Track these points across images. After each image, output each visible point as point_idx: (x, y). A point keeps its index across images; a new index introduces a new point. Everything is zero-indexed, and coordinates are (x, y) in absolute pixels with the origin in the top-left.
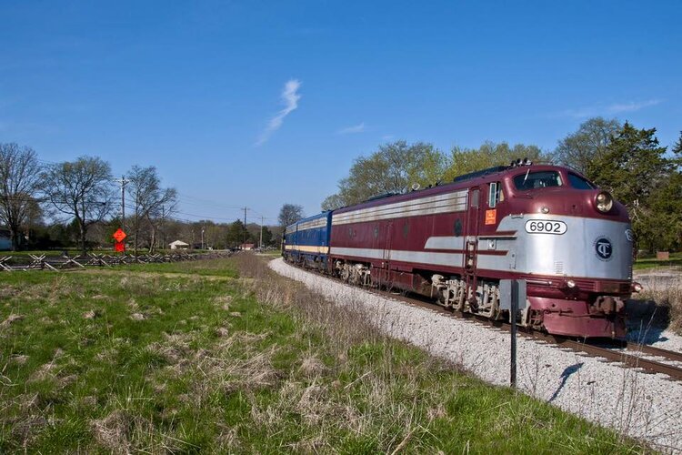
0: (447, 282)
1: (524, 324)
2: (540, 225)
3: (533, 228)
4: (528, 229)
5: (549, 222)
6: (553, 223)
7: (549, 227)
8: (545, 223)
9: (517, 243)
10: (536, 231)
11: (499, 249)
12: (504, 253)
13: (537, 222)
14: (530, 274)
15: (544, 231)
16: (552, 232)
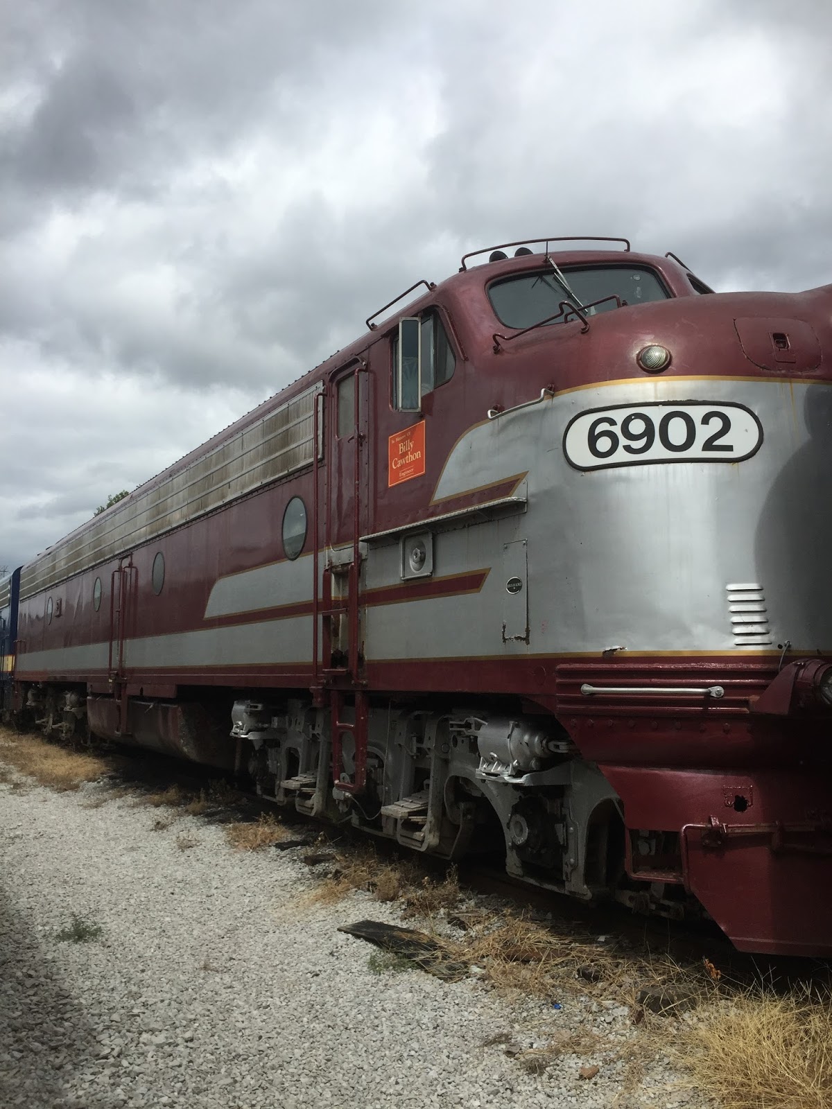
0: (276, 722)
1: (577, 885)
2: (637, 427)
3: (604, 444)
4: (579, 452)
5: (677, 408)
6: (697, 413)
7: (677, 431)
8: (656, 415)
9: (530, 526)
10: (621, 455)
11: (447, 570)
12: (472, 582)
13: (619, 416)
14: (610, 656)
15: (658, 450)
16: (696, 451)
